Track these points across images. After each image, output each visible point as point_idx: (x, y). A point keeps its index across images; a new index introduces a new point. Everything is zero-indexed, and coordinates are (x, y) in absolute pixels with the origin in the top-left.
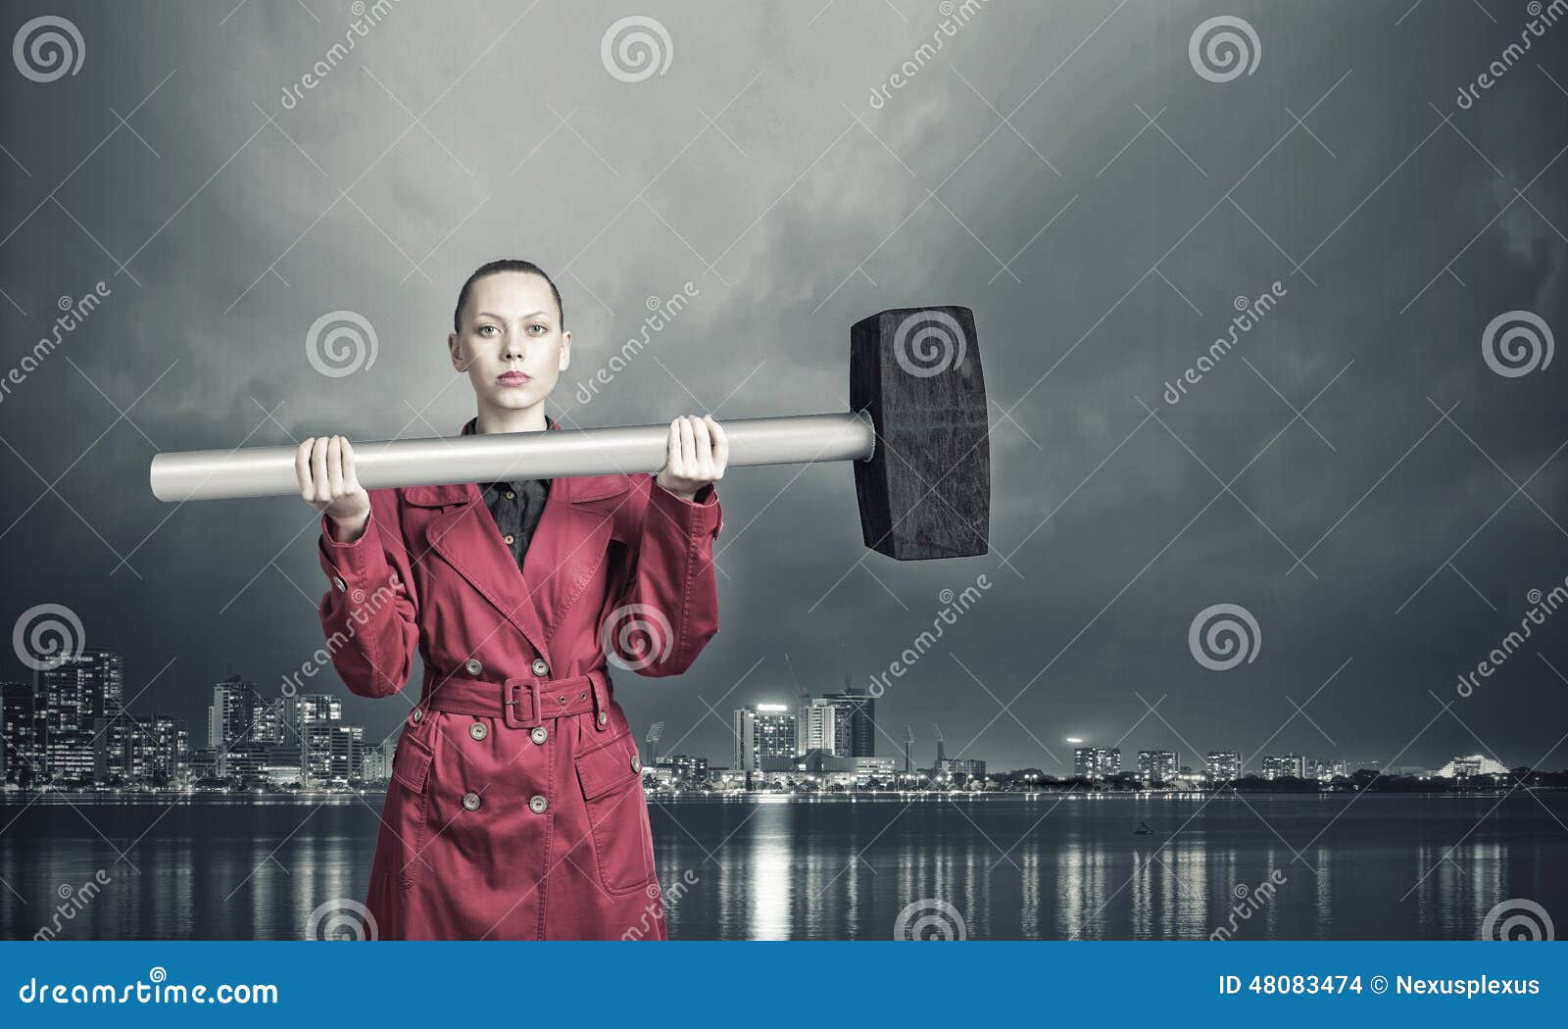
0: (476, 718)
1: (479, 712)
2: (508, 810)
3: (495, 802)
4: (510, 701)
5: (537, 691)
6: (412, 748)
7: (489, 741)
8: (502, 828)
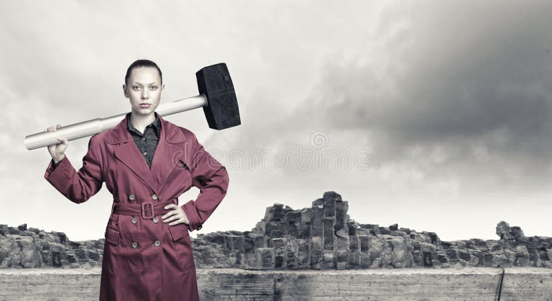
0: (133, 216)
1: (133, 214)
2: (147, 247)
3: (143, 244)
4: (143, 209)
5: (152, 206)
6: (112, 230)
7: (139, 224)
8: (146, 253)
